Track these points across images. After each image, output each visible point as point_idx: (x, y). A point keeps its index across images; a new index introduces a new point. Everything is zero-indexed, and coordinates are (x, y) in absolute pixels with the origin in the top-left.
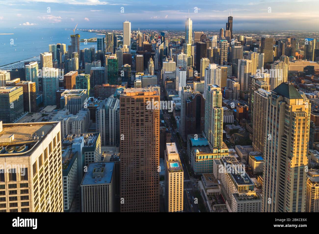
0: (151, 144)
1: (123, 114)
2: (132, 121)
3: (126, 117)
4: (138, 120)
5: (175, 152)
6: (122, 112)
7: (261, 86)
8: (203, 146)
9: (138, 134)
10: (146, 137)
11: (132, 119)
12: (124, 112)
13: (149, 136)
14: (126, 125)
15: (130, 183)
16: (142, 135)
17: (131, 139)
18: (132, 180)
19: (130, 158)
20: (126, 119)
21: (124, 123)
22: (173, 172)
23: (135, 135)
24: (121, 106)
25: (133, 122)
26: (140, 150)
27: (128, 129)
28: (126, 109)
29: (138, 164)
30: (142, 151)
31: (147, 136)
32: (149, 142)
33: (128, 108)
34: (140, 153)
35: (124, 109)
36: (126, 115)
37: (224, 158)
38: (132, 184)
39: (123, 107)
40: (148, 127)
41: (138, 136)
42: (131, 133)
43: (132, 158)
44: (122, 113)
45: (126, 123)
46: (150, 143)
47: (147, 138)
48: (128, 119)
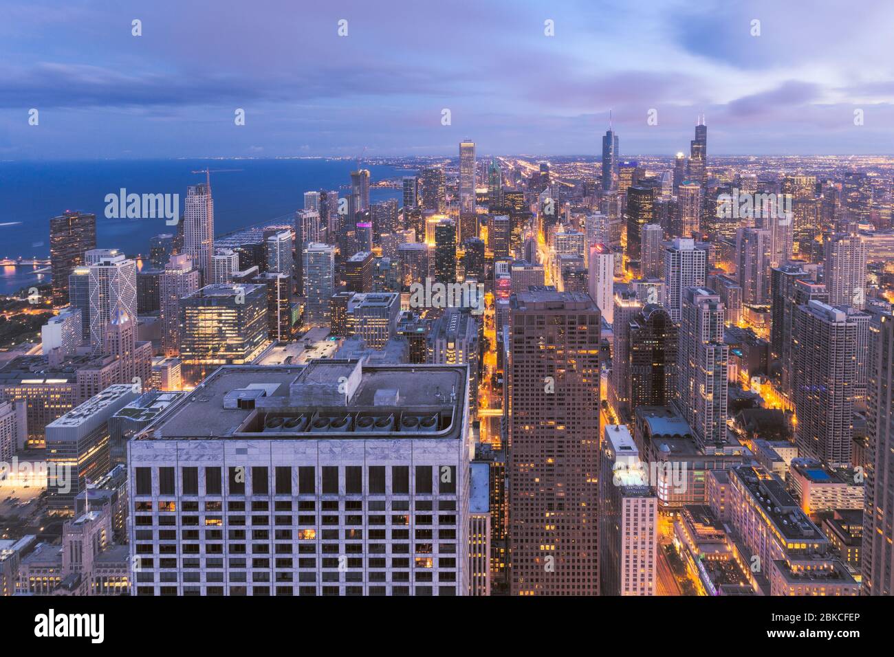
0: (581, 425)
1: (519, 352)
2: (538, 369)
3: (525, 360)
4: (551, 366)
5: (630, 448)
6: (516, 347)
7: (811, 294)
8: (677, 436)
9: (551, 399)
10: (568, 409)
11: (539, 364)
12: (521, 347)
13: (576, 407)
14: (525, 378)
15: (532, 515)
16: (560, 404)
17: (535, 411)
18: (537, 509)
19: (532, 456)
20: (525, 364)
21: (520, 373)
22: (631, 497)
23: (545, 402)
24: (516, 333)
25: (539, 371)
26: (555, 440)
27: (530, 387)
28: (526, 340)
29: (551, 473)
30: (560, 442)
31: (571, 407)
32: (576, 421)
33: (529, 338)
34: (556, 445)
35: (520, 341)
36: (525, 354)
37: (738, 468)
38: (538, 518)
39: (519, 336)
40: (574, 385)
41: (552, 404)
42: (535, 397)
43: (537, 456)
44: (516, 350)
45: (525, 373)
46: (579, 423)
47: (571, 411)
48: (530, 364)
